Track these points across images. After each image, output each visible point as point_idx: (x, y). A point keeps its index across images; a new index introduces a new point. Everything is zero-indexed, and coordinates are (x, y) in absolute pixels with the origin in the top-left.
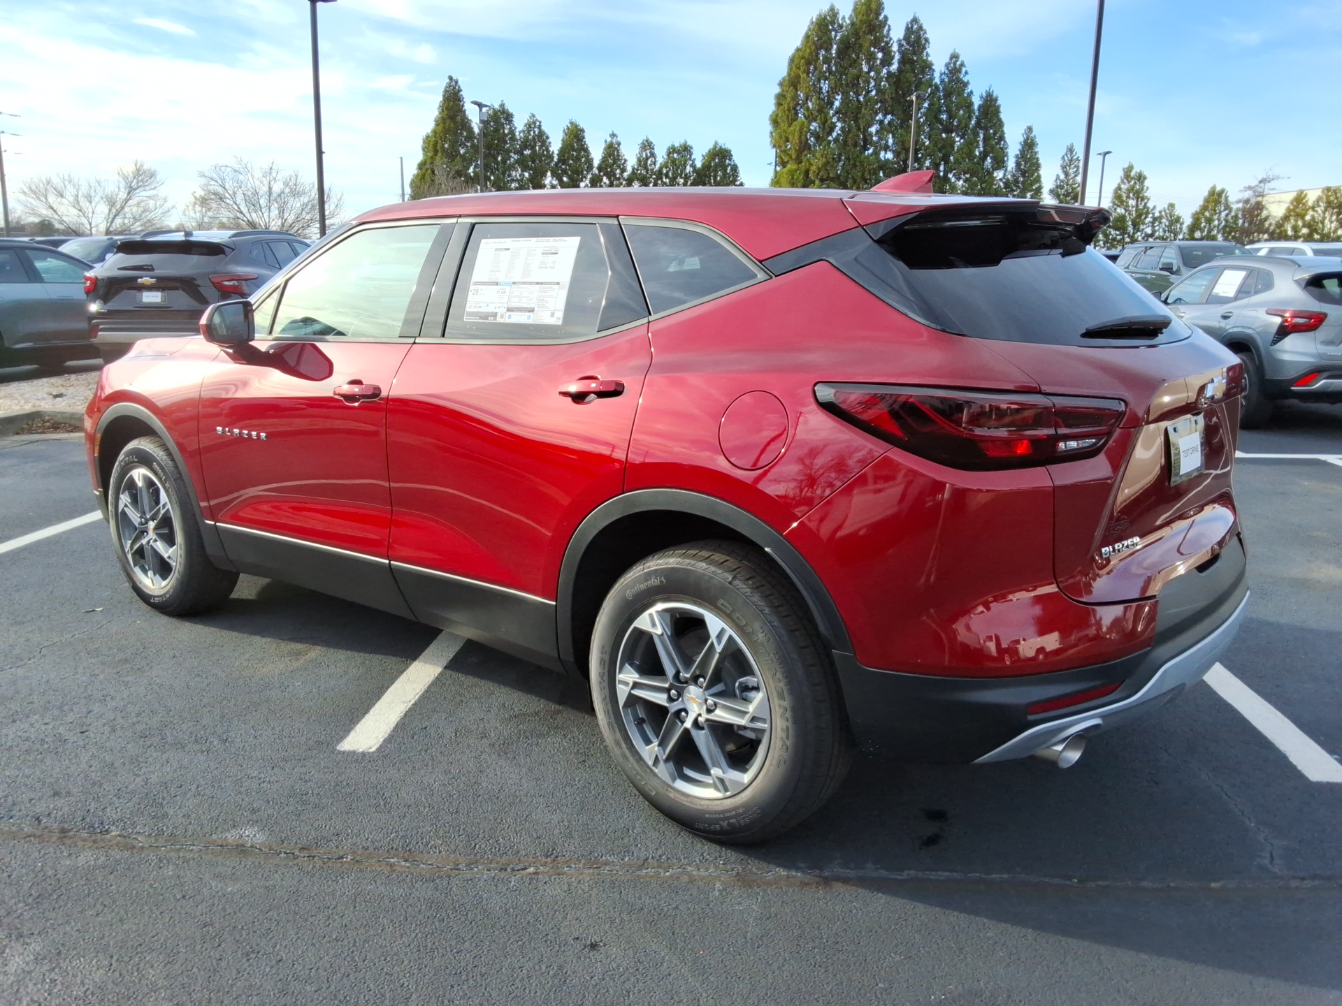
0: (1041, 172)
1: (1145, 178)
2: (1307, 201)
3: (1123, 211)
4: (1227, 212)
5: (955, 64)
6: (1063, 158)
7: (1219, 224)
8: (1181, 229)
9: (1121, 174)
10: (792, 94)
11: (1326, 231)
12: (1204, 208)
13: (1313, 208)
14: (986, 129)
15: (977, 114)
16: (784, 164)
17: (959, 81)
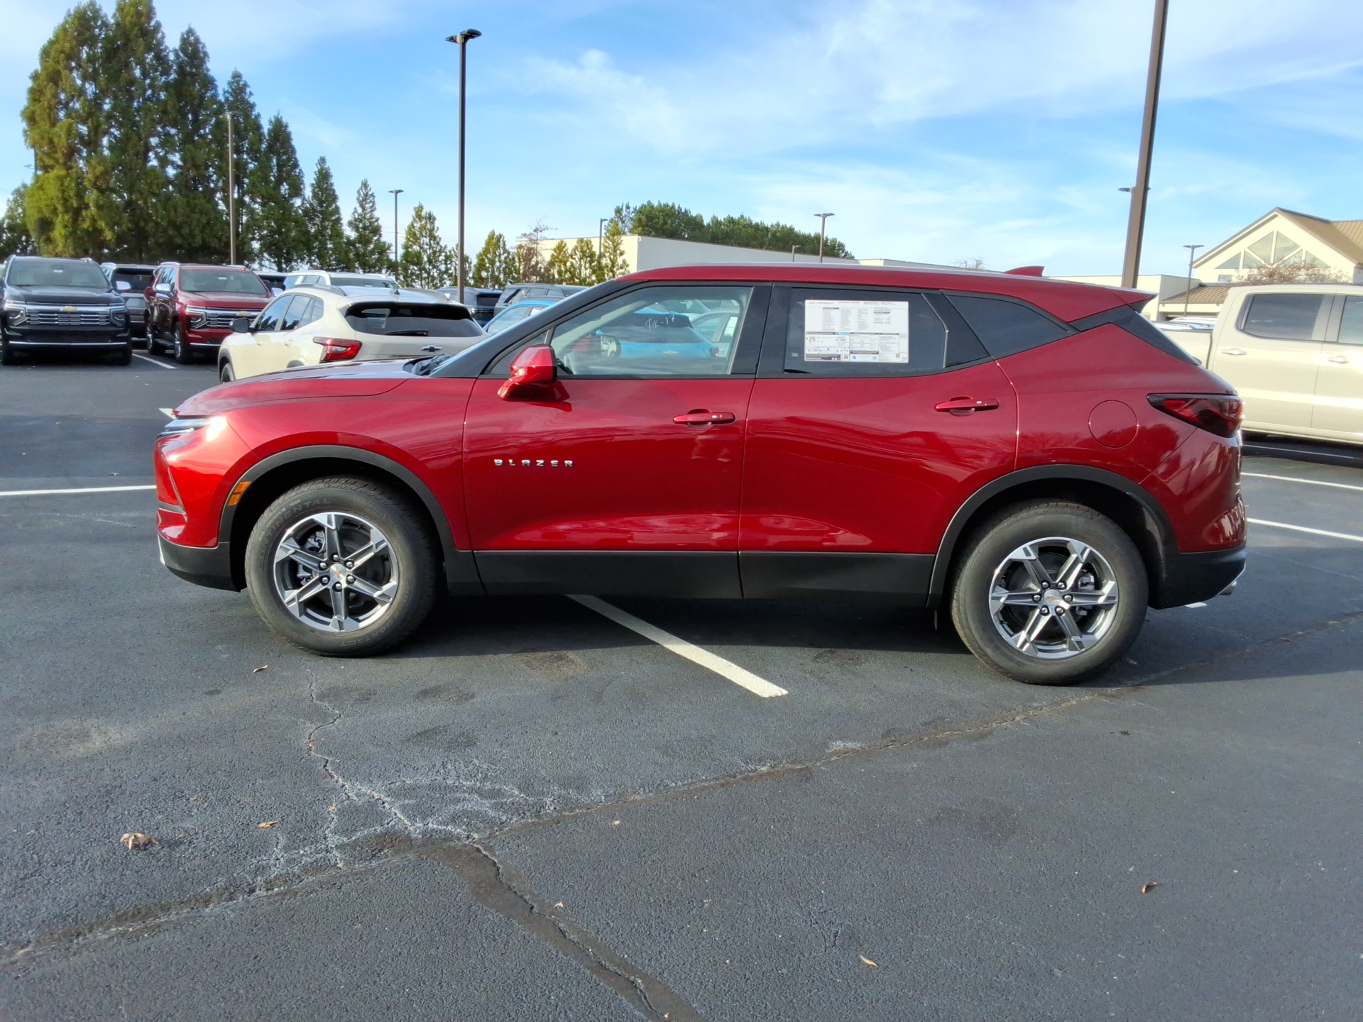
0: (339, 203)
1: (435, 219)
2: (566, 250)
3: (418, 248)
4: (506, 255)
5: (238, 84)
6: (358, 192)
7: (500, 266)
8: (470, 267)
9: (413, 213)
10: (53, 91)
11: (583, 276)
12: (486, 251)
13: (571, 256)
14: (279, 155)
15: (267, 138)
16: (46, 168)
17: (244, 102)
